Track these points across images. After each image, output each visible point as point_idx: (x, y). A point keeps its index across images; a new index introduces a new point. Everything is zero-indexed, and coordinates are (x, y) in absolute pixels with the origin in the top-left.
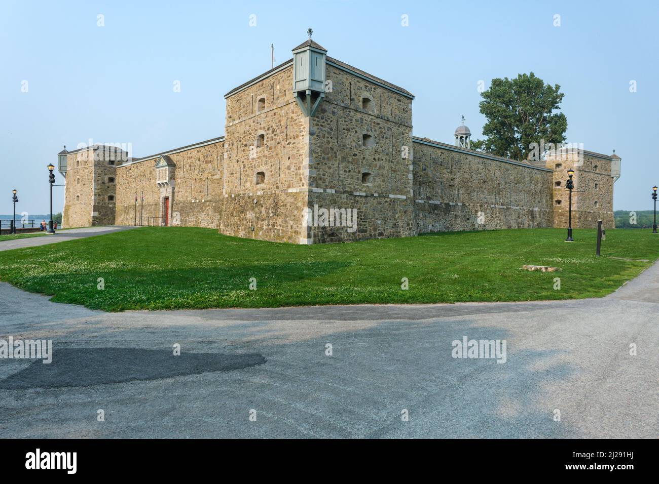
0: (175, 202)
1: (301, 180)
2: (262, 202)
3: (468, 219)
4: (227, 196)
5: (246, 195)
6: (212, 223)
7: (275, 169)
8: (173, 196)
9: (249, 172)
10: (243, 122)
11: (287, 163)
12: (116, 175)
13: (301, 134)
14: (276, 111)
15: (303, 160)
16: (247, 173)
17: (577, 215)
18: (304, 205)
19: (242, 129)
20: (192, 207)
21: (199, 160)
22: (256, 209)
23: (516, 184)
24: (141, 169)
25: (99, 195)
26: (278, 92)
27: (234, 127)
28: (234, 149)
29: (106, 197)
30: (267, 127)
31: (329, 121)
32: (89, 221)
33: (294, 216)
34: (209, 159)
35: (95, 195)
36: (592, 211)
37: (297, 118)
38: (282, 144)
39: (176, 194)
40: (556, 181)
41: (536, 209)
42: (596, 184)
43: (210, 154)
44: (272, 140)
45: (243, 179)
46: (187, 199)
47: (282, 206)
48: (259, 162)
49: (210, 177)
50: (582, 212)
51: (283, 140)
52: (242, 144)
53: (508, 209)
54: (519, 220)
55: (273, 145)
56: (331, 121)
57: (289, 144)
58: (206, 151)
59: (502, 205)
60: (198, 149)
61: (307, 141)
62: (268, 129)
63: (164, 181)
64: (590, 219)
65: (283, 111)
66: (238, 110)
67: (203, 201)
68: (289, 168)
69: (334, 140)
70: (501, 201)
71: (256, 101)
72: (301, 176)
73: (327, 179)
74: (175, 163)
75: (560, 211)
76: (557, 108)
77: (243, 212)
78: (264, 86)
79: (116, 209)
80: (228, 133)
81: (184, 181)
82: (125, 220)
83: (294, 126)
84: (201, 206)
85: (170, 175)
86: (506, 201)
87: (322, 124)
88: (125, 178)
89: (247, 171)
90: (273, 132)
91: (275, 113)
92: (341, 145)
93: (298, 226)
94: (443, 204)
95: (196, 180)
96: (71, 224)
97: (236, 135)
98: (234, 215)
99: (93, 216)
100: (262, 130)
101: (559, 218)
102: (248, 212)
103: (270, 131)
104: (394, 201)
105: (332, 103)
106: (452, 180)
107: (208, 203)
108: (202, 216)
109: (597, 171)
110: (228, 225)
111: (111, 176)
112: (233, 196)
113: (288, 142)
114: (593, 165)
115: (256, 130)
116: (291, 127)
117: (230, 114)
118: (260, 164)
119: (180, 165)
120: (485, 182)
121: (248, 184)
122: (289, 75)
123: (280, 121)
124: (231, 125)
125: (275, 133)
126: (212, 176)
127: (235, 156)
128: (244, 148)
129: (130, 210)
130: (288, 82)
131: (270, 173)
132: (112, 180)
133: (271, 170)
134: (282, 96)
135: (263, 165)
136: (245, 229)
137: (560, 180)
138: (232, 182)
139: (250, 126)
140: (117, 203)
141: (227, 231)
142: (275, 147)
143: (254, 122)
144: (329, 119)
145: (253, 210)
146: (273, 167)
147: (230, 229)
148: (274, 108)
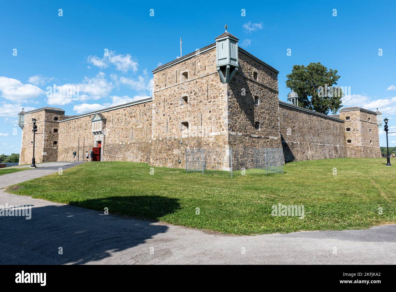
0: (105, 144)
1: (221, 127)
2: (187, 143)
3: (304, 153)
4: (155, 139)
5: (173, 138)
6: (137, 158)
7: (198, 120)
8: (104, 140)
9: (175, 122)
10: (169, 89)
11: (209, 115)
12: (58, 127)
13: (221, 95)
14: (197, 80)
15: (222, 113)
16: (173, 123)
17: (362, 149)
18: (225, 143)
19: (167, 93)
20: (119, 148)
21: (125, 116)
22: (182, 148)
23: (327, 130)
24: (79, 123)
25: (47, 141)
26: (199, 67)
27: (160, 92)
28: (160, 107)
29: (52, 142)
30: (190, 92)
31: (237, 86)
32: (40, 158)
33: (217, 152)
34: (133, 115)
35: (45, 141)
36: (369, 147)
37: (216, 84)
38: (203, 103)
39: (106, 139)
40: (347, 127)
41: (338, 146)
42: (370, 130)
43: (134, 111)
44: (195, 100)
45: (170, 127)
46: (115, 142)
47: (205, 145)
48: (183, 115)
49: (134, 127)
50: (364, 147)
51: (205, 99)
52: (168, 103)
53: (324, 145)
54: (330, 153)
55: (195, 104)
56: (238, 87)
57: (209, 102)
58: (130, 110)
59: (321, 143)
60: (125, 108)
61: (226, 100)
62: (191, 93)
63: (98, 130)
64: (369, 152)
65: (204, 80)
66: (164, 80)
67: (129, 143)
68: (210, 118)
69: (240, 99)
70: (320, 140)
71: (179, 74)
72: (221, 124)
73: (237, 125)
74: (106, 118)
75: (351, 147)
76: (335, 83)
77: (170, 150)
78: (186, 64)
79: (59, 150)
80: (156, 96)
81: (113, 130)
82: (66, 157)
83: (214, 90)
84: (127, 147)
85: (103, 126)
86: (323, 140)
87: (234, 88)
88: (66, 129)
89: (172, 121)
90: (195, 94)
91: (197, 82)
92: (244, 103)
93: (220, 159)
94: (290, 143)
95: (122, 129)
96: (26, 161)
97: (163, 97)
98: (162, 152)
99: (43, 155)
100: (186, 93)
101: (350, 151)
102: (174, 150)
103: (193, 94)
104: (272, 140)
105: (239, 75)
106: (294, 127)
107: (133, 145)
108: (128, 154)
109: (370, 121)
110: (157, 159)
111: (55, 128)
112: (160, 139)
113: (209, 100)
114: (368, 117)
115: (180, 94)
116: (212, 91)
117: (157, 84)
118: (184, 116)
119: (110, 119)
120: (311, 128)
121: (174, 131)
122: (208, 56)
123: (201, 87)
124: (158, 90)
125: (197, 95)
126: (135, 126)
127: (161, 112)
128: (170, 106)
129: (69, 150)
130: (208, 60)
131: (193, 123)
132: (56, 131)
133: (194, 120)
134: (202, 70)
135: (187, 117)
136: (172, 162)
137: (350, 127)
138: (159, 129)
139: (175, 91)
140: (59, 146)
141: (156, 163)
142: (197, 105)
143: (178, 88)
144: (237, 85)
145: (179, 148)
146: (196, 119)
147: (159, 162)
148: (196, 78)
